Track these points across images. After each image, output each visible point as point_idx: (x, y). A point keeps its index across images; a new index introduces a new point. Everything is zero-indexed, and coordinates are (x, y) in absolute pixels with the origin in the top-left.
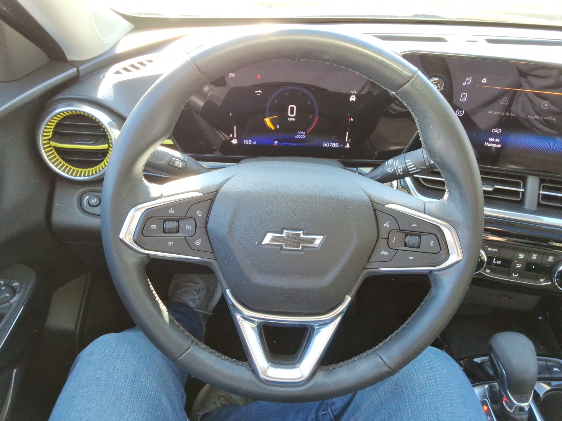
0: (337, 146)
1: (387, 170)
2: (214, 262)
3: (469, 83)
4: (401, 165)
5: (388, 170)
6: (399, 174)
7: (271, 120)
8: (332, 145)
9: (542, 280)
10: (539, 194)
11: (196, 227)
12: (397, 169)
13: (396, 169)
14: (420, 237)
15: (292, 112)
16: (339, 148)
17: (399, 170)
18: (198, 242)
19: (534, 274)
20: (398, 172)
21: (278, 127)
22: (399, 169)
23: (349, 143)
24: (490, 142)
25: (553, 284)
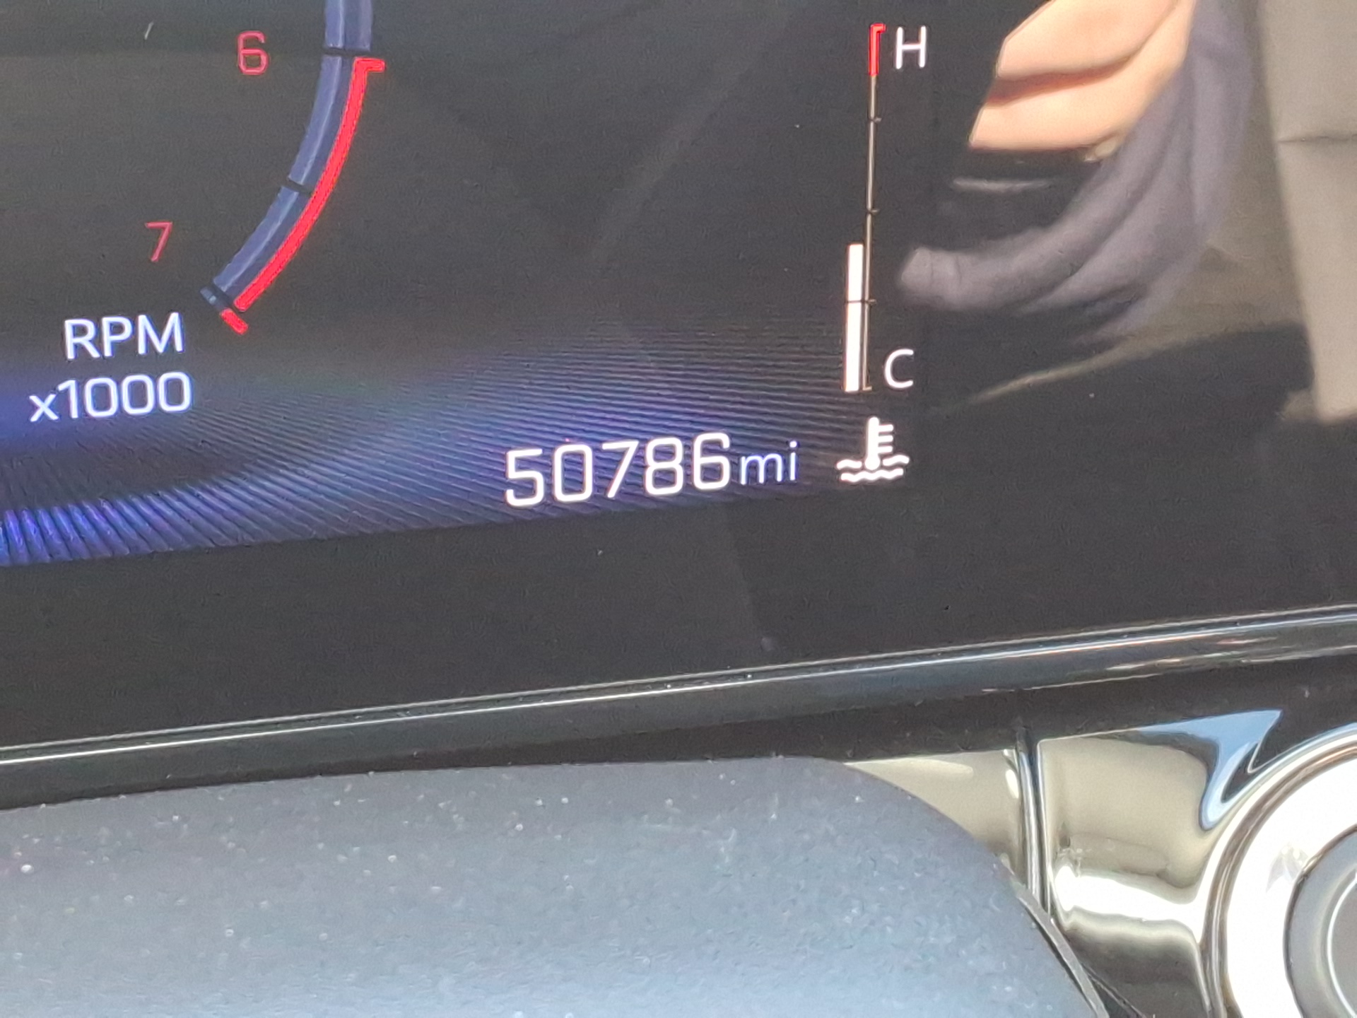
0: (711, 473)
8: (639, 463)
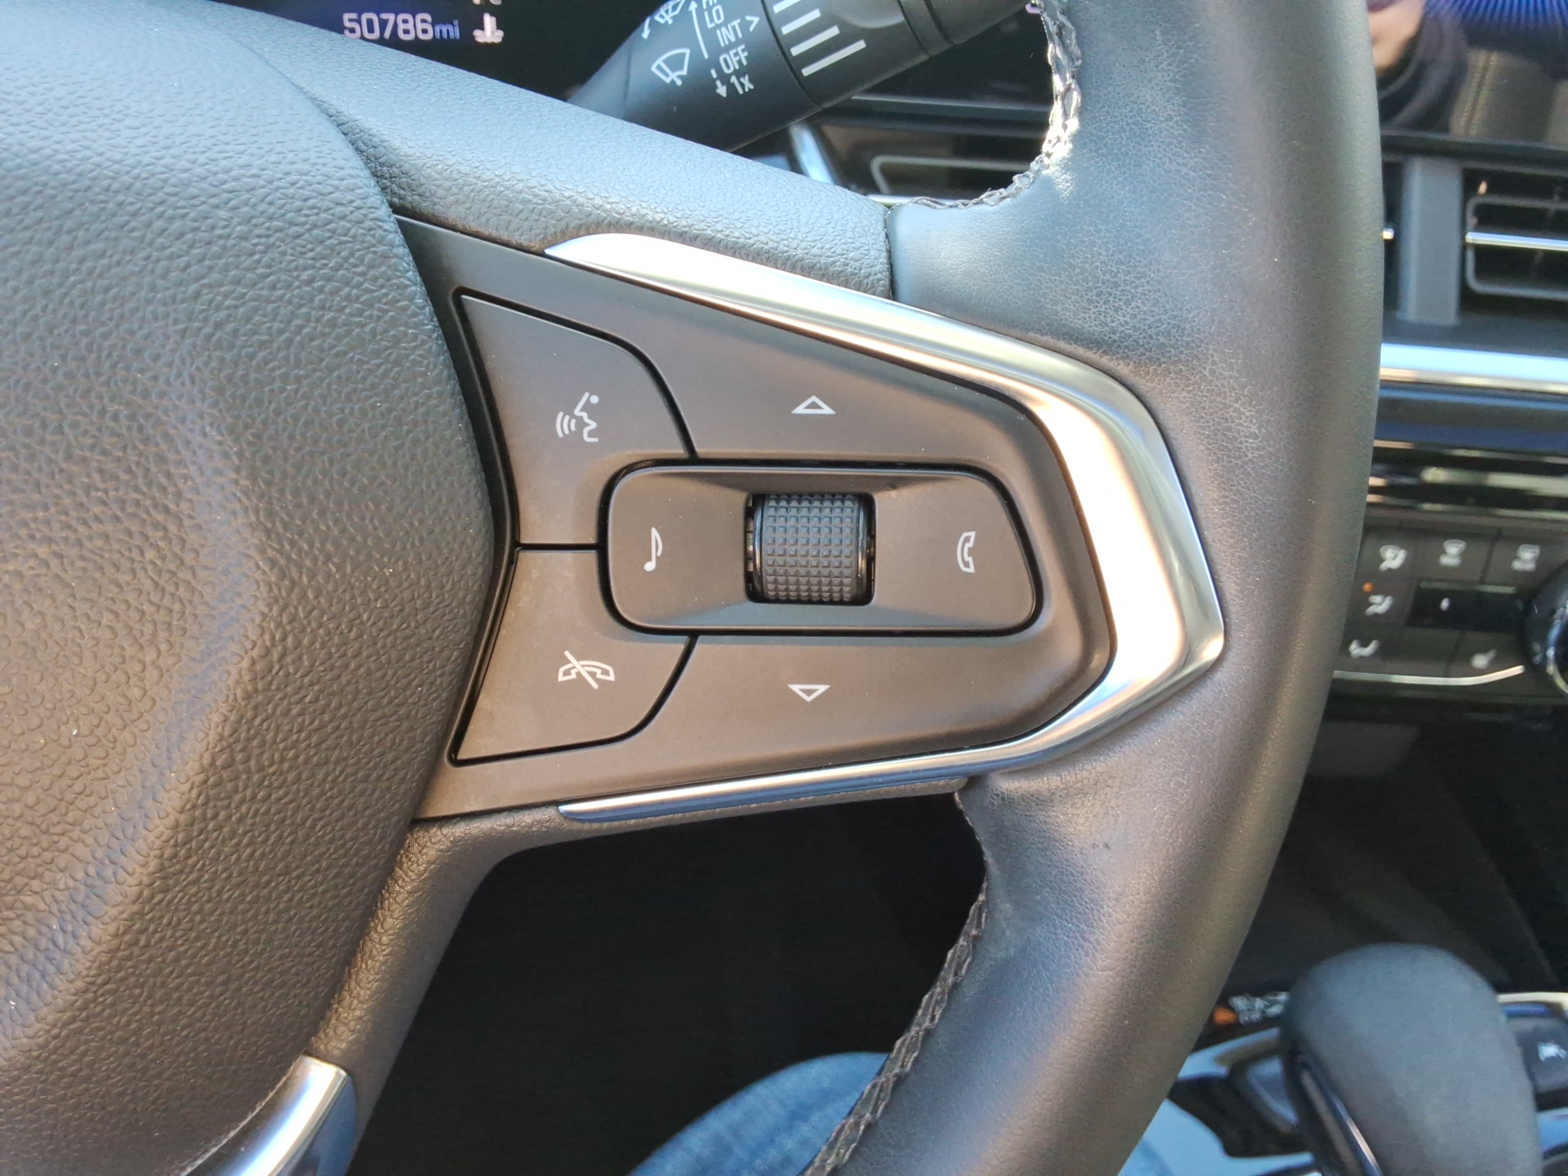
1: (654, 69)
4: (736, 23)
5: (659, 68)
6: (731, 88)
8: (395, 25)
9: (1480, 661)
10: (1465, 246)
12: (716, 50)
13: (706, 56)
14: (867, 504)
17: (734, 60)
19: (1448, 636)
20: (725, 79)
22: (727, 49)
23: (492, 15)
25: (1535, 670)
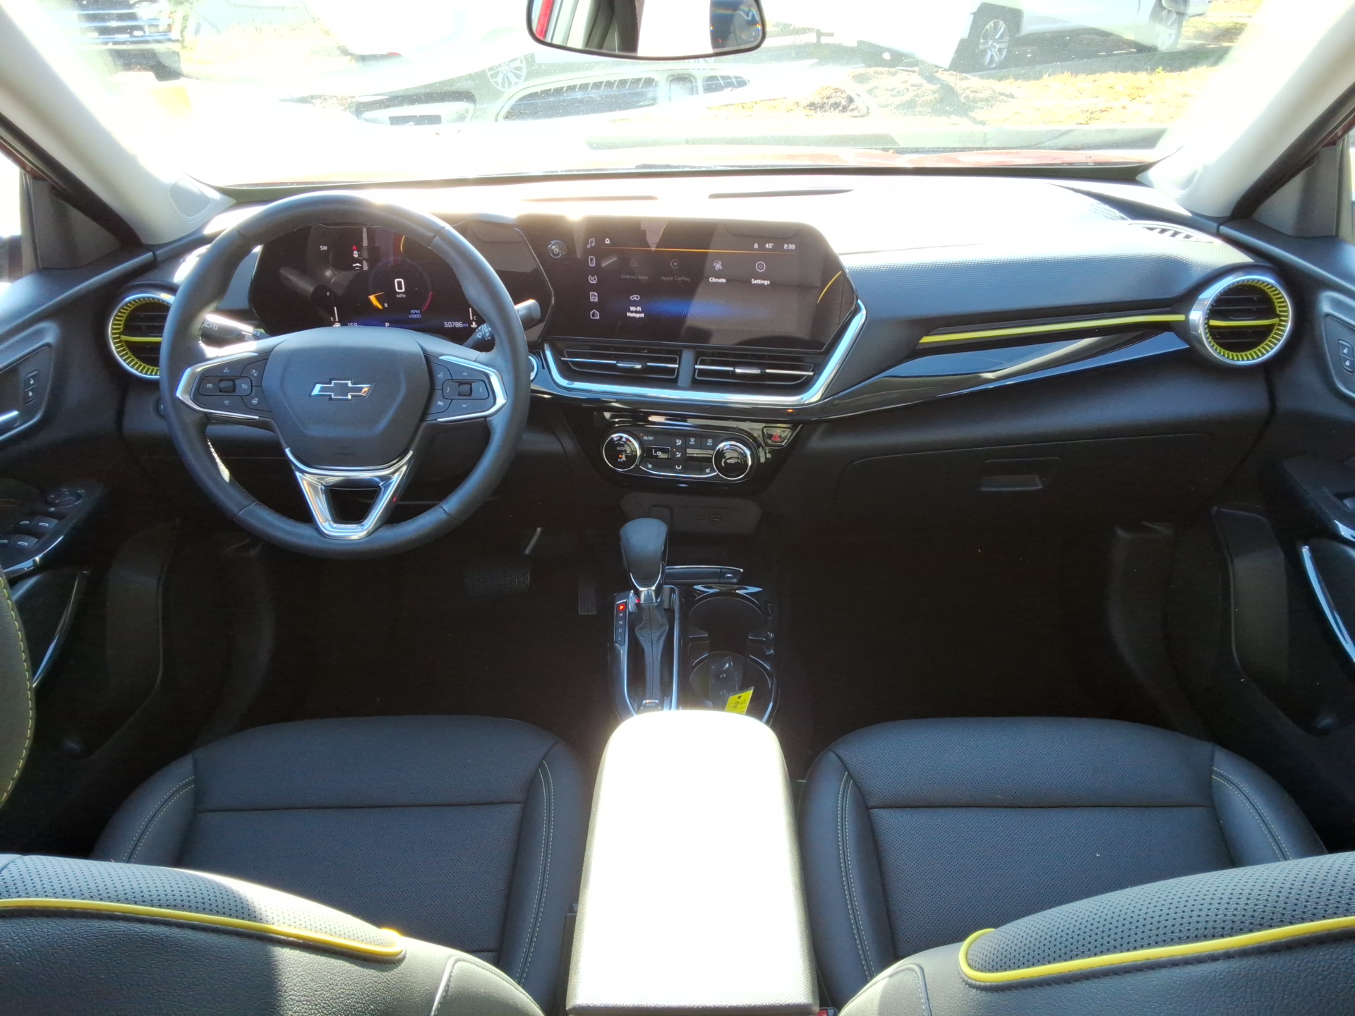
0: (462, 326)
2: (272, 421)
3: (593, 244)
7: (377, 297)
8: (455, 324)
9: (707, 471)
10: (695, 369)
11: (252, 386)
14: (471, 384)
15: (400, 287)
16: (464, 328)
17: (487, 334)
18: (255, 402)
21: (386, 305)
24: (632, 312)
